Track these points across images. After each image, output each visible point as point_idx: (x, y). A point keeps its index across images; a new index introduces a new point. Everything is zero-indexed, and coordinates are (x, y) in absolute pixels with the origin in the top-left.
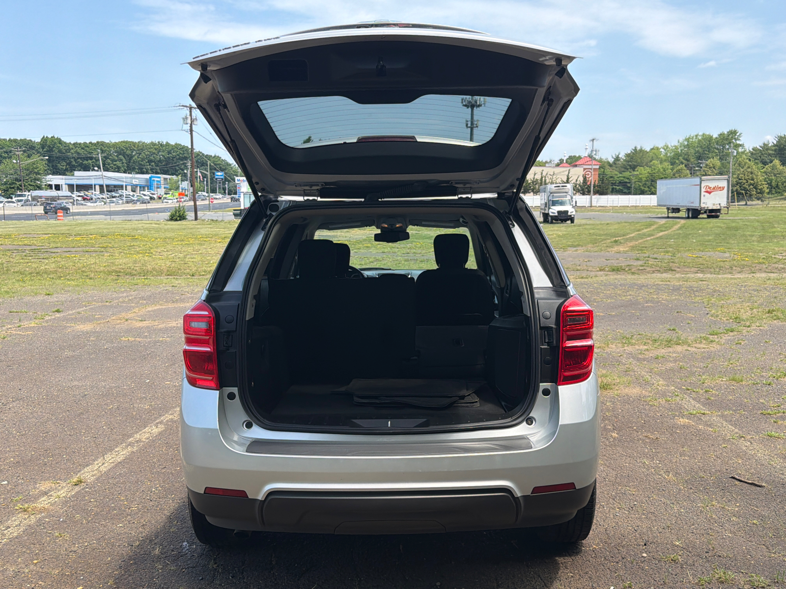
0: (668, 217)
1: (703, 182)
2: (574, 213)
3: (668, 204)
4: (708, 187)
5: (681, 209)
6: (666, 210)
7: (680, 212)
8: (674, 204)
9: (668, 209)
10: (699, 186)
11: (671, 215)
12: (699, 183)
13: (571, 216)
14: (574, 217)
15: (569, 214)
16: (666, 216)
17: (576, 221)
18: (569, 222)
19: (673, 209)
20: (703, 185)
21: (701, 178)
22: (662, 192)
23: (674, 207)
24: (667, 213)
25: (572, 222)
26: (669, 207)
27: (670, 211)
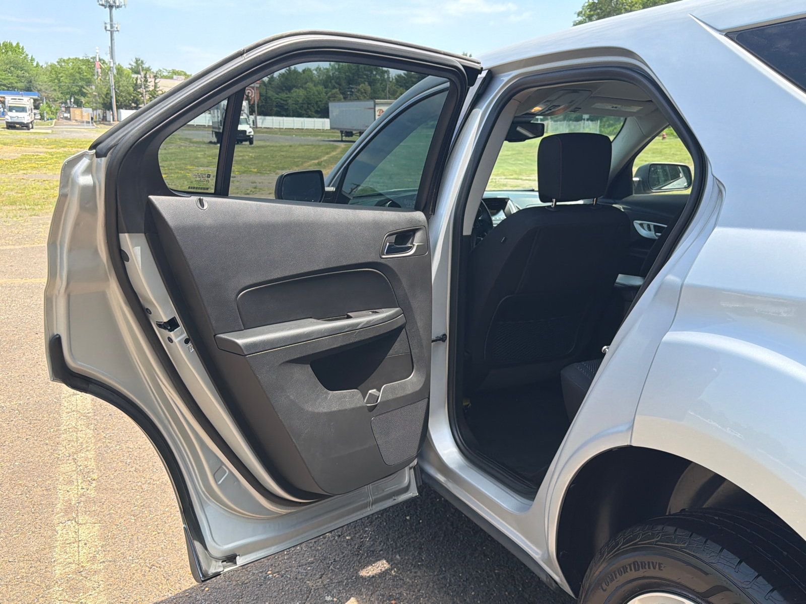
0: (342, 141)
1: (376, 105)
2: (252, 133)
3: (341, 127)
4: (381, 111)
5: (354, 132)
6: (340, 135)
7: (354, 136)
8: (347, 127)
9: (342, 132)
10: (373, 110)
11: (344, 138)
12: (373, 107)
13: (249, 136)
14: (252, 138)
15: (248, 134)
16: (340, 139)
17: (255, 143)
18: (248, 143)
19: (346, 132)
20: (377, 108)
21: (375, 102)
22: (334, 114)
23: (348, 131)
24: (341, 137)
25: (251, 143)
26: (342, 130)
27: (343, 135)
